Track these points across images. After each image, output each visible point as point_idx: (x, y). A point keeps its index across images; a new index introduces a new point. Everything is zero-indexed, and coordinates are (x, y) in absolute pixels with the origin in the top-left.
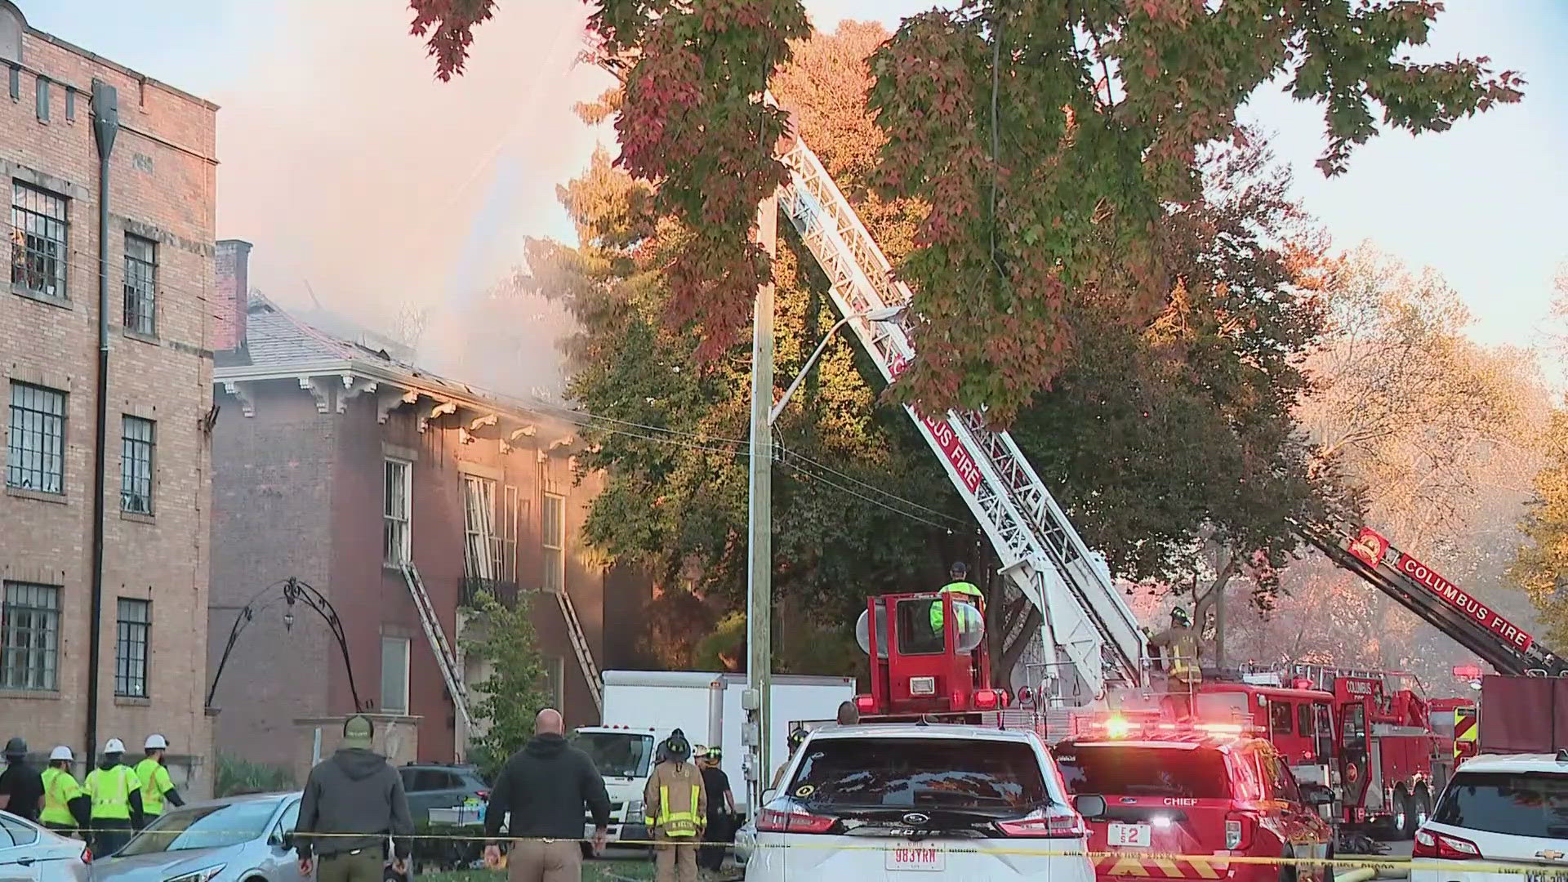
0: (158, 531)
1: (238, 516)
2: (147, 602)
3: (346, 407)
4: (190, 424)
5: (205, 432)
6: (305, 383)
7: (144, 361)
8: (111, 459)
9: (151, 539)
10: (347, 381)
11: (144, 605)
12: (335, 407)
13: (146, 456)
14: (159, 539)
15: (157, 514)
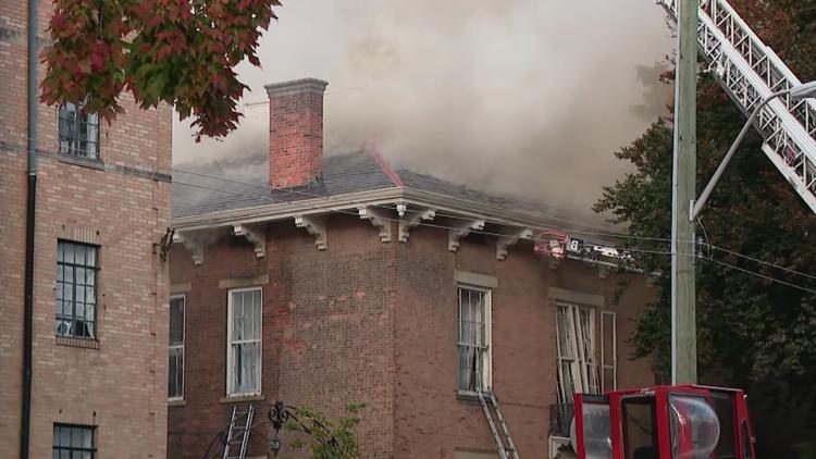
0: (104, 356)
1: (314, 347)
2: (93, 428)
3: (408, 235)
4: (143, 249)
5: (161, 255)
6: (363, 213)
7: (84, 185)
8: (42, 284)
9: (96, 364)
10: (401, 209)
11: (90, 432)
12: (397, 236)
13: (91, 281)
14: (105, 364)
15: (103, 339)
